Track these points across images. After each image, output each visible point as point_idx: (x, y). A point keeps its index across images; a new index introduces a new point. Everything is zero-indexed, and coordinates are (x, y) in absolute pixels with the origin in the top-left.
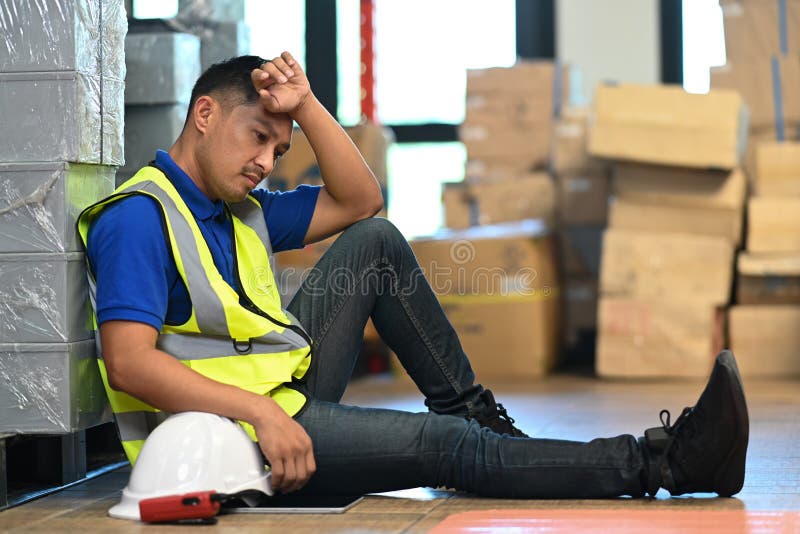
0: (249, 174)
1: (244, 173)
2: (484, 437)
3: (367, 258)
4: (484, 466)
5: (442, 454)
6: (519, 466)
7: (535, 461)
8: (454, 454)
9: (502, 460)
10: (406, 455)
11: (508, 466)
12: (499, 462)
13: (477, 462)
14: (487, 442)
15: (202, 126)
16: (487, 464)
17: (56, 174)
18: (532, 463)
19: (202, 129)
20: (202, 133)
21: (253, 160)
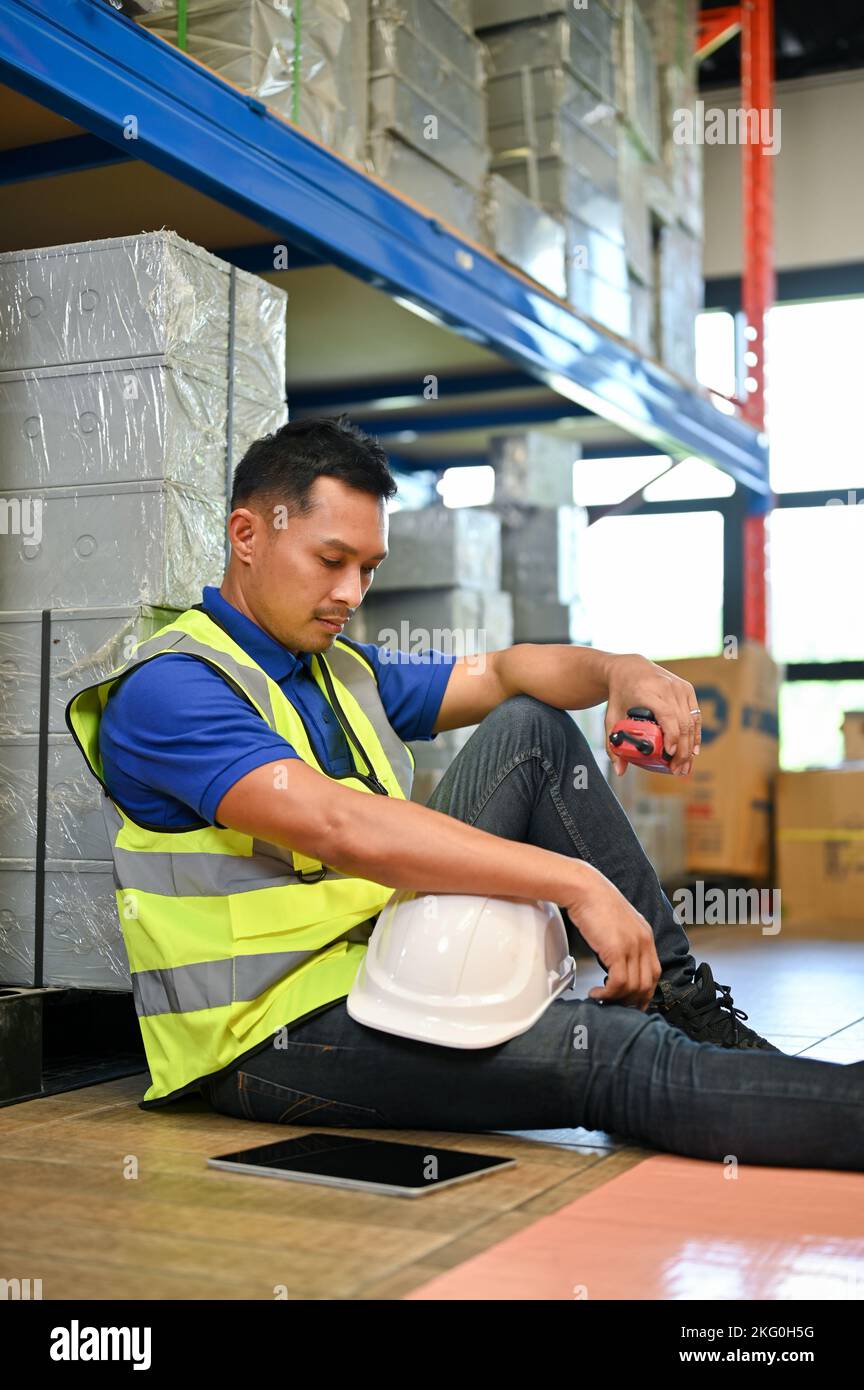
0: (324, 618)
1: (317, 616)
2: (670, 1040)
3: (510, 749)
4: (665, 1089)
5: (596, 1064)
6: (724, 1091)
7: (752, 1084)
8: (615, 1063)
9: (696, 1081)
10: (536, 1059)
11: (704, 1090)
12: (691, 1084)
13: (654, 1080)
14: (673, 1049)
15: (246, 555)
16: (670, 1085)
17: (129, 623)
18: (746, 1087)
19: (248, 559)
20: (247, 564)
21: (327, 594)
